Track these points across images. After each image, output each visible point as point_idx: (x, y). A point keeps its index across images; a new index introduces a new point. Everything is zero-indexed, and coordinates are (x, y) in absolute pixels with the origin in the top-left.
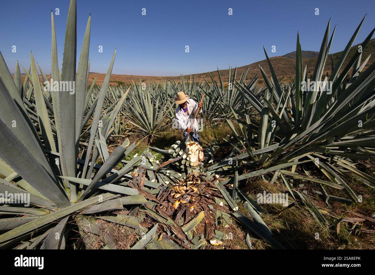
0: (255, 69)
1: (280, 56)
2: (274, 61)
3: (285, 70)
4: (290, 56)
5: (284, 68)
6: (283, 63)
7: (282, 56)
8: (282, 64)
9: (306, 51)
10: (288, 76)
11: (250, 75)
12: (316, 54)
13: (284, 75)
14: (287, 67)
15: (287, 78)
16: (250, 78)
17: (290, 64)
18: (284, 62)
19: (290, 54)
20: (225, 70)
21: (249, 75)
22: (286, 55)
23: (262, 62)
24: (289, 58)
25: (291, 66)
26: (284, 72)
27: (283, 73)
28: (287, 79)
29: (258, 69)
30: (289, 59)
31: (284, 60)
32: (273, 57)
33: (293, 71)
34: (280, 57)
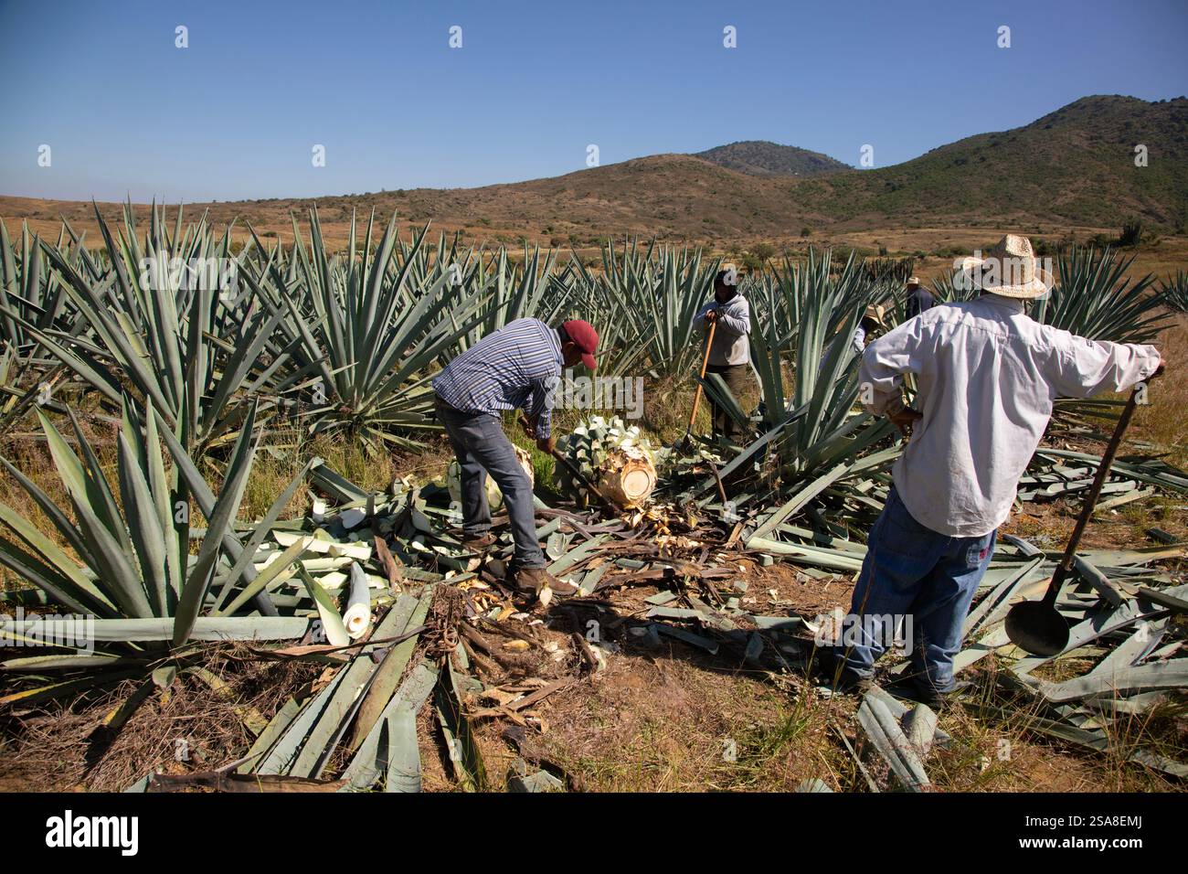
0: (591, 200)
1: (687, 155)
2: (667, 173)
3: (715, 216)
4: (729, 159)
5: (712, 205)
6: (700, 183)
7: (697, 156)
8: (701, 186)
9: (783, 147)
10: (730, 243)
11: (570, 225)
12: (821, 163)
13: (716, 235)
14: (723, 203)
15: (722, 249)
16: (571, 238)
17: (731, 191)
18: (706, 181)
19: (725, 148)
20: (441, 191)
21: (565, 223)
22: (713, 151)
23: (615, 169)
24: (726, 165)
25: (738, 200)
26: (713, 222)
27: (707, 225)
28: (722, 252)
29: (600, 198)
30: (726, 171)
31: (706, 170)
32: (660, 156)
33: (748, 223)
34: (691, 159)
